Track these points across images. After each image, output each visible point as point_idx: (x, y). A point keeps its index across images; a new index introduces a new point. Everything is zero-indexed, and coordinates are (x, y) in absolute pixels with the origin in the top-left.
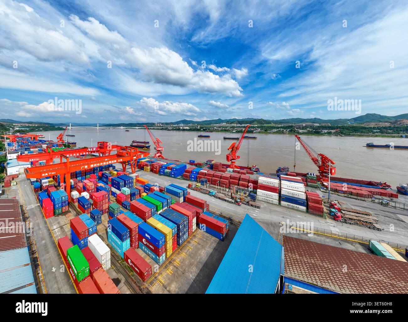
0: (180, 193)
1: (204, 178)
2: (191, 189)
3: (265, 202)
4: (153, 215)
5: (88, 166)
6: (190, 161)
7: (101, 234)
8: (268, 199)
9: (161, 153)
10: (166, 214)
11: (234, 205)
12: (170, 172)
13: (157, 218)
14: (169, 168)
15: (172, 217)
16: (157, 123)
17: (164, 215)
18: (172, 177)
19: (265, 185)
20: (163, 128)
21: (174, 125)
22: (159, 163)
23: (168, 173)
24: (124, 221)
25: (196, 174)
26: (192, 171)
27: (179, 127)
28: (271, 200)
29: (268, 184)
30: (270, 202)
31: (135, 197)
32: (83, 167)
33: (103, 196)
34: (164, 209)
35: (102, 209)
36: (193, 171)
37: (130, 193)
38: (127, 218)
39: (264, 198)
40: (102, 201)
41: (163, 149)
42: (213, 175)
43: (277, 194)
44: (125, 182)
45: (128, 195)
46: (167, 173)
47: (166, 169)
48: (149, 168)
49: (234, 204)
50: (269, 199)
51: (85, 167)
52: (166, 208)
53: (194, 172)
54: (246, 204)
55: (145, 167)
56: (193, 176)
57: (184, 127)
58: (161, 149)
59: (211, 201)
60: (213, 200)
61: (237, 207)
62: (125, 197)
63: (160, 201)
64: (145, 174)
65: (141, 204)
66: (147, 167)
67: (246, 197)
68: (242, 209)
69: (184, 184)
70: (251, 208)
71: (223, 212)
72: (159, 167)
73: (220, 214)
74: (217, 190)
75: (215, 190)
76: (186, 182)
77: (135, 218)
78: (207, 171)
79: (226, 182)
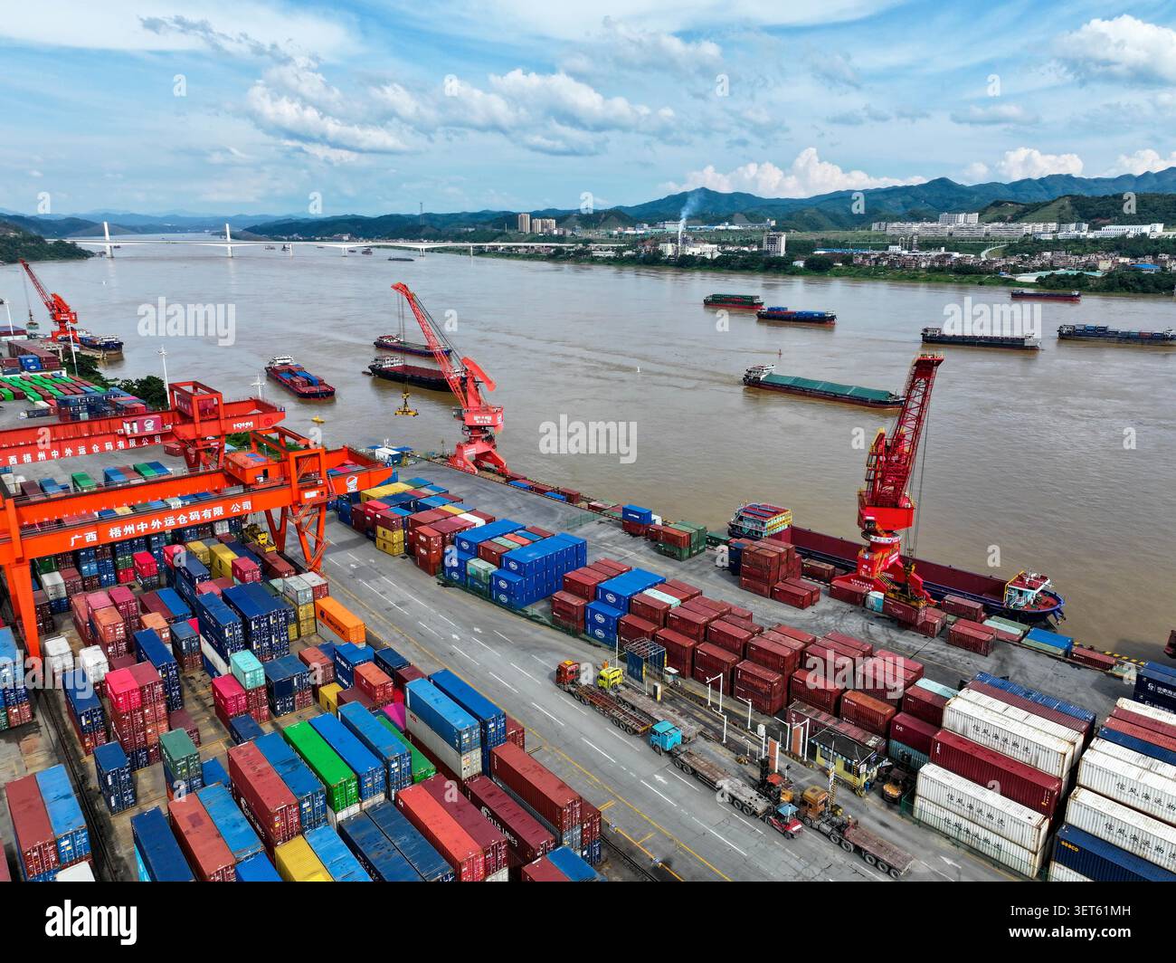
0: (460, 734)
1: (654, 637)
2: (569, 692)
3: (957, 842)
4: (313, 826)
5: (98, 535)
6: (626, 511)
7: (124, 856)
8: (975, 829)
9: (490, 439)
10: (363, 834)
11: (760, 829)
12: (491, 577)
13: (323, 847)
14: (487, 555)
15: (385, 851)
16: (534, 215)
17: (355, 837)
18: (497, 602)
19: (978, 747)
20: (559, 251)
21: (634, 227)
22: (448, 515)
23: (480, 581)
24: (188, 832)
25: (615, 606)
26: (596, 588)
27: (657, 240)
28: (994, 839)
29: (996, 746)
30: (986, 851)
31: (293, 701)
32: (77, 537)
33: (141, 689)
34: (367, 804)
35: (146, 742)
36: (606, 592)
37: (263, 683)
38: (206, 820)
39: (954, 819)
40: (141, 709)
41: (499, 418)
42: (706, 626)
43: (1037, 817)
44: (246, 626)
45: (256, 690)
46: (477, 577)
47: (477, 556)
48: (398, 536)
49: (763, 819)
50: (983, 834)
51: (84, 537)
52: (380, 798)
53: (610, 598)
54: (828, 836)
55: (380, 530)
56: (600, 619)
57: (685, 241)
58: (488, 419)
59: (645, 779)
60: (659, 778)
61: (774, 844)
62: (243, 700)
63: (353, 766)
64: (376, 569)
65: (267, 764)
66: (388, 532)
67: (853, 790)
68: (793, 863)
69: (544, 652)
70: (849, 862)
71: (682, 858)
72: (444, 539)
73: (658, 861)
74: (708, 720)
75: (698, 716)
76: (561, 644)
77: (234, 826)
78: (683, 601)
79: (766, 682)
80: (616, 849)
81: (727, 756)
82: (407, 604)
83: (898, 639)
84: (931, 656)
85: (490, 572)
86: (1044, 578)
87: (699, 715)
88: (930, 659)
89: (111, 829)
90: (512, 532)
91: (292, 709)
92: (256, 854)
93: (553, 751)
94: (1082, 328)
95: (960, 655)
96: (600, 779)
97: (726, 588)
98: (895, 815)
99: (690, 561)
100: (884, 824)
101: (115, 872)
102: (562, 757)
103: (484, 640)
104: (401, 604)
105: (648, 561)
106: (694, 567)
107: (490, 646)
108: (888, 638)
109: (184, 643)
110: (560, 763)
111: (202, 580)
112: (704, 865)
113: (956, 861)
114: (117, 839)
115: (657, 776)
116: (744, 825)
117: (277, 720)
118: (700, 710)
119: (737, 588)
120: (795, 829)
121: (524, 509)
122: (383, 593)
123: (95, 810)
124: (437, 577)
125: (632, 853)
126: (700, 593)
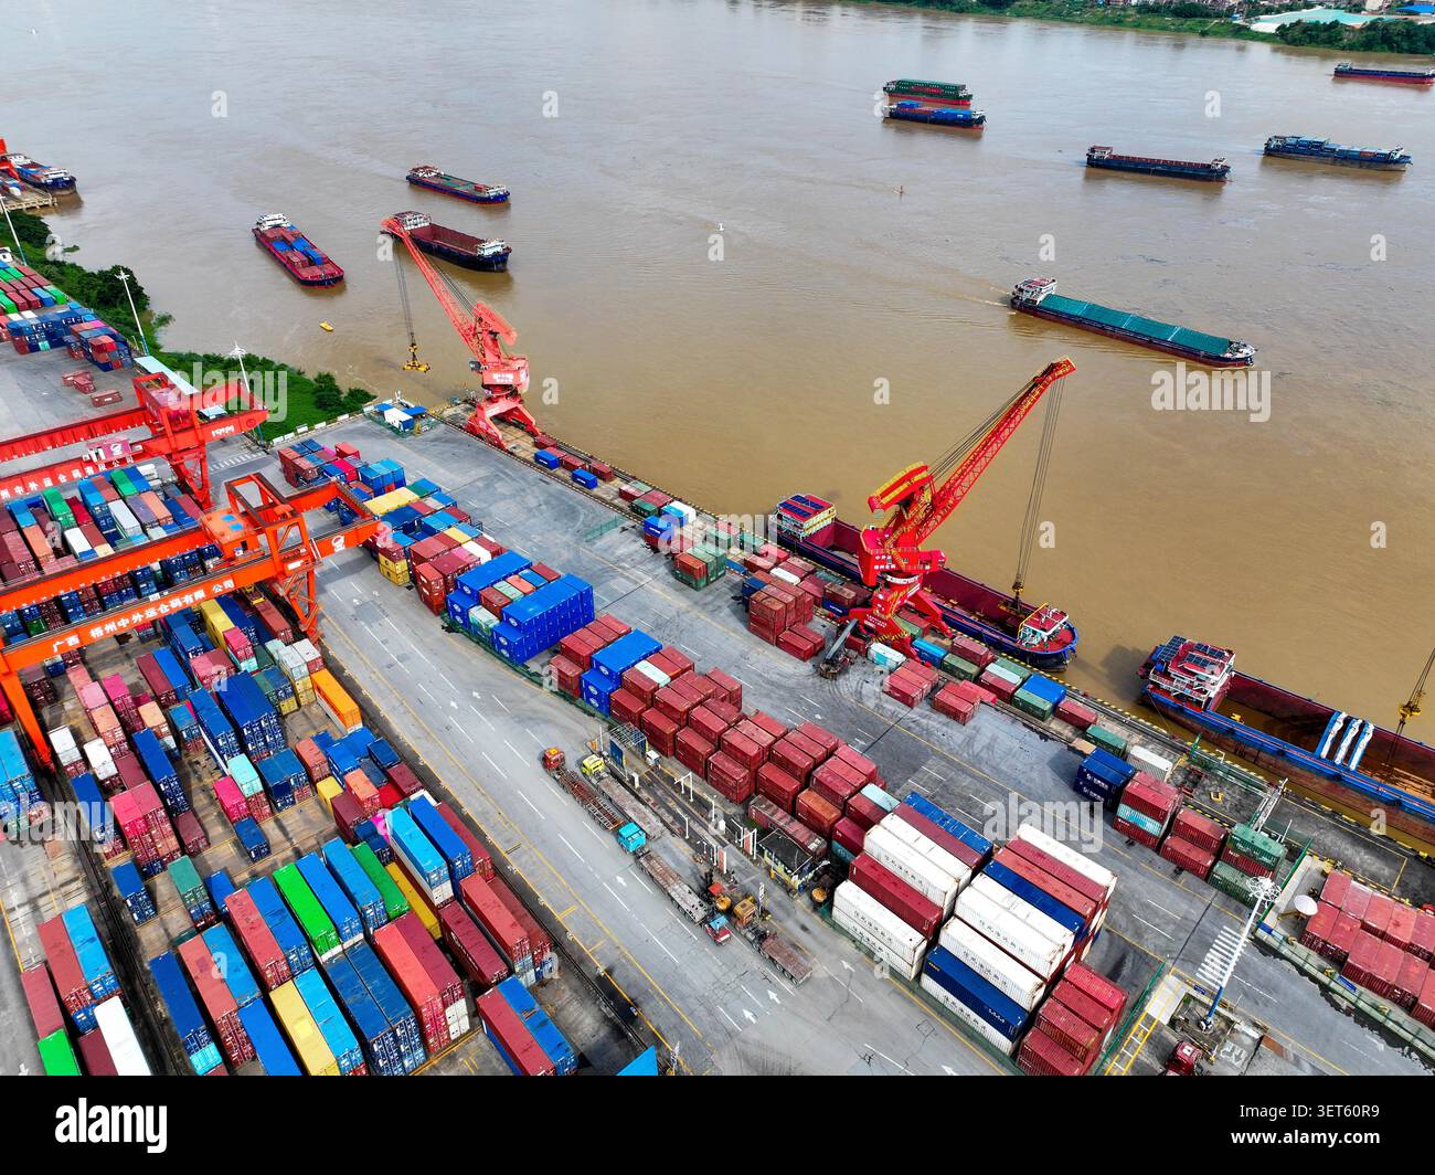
0: (428, 874)
1: (640, 719)
2: (554, 778)
3: (859, 946)
8: (872, 939)
9: (515, 394)
10: (342, 976)
11: (695, 936)
12: (492, 630)
14: (488, 604)
15: (359, 996)
17: (336, 979)
18: (500, 657)
19: (886, 873)
22: (452, 544)
23: (482, 632)
24: (196, 977)
25: (609, 678)
26: (590, 659)
28: (886, 950)
29: (900, 874)
33: (145, 818)
34: (346, 944)
37: (261, 789)
42: (687, 712)
43: (918, 938)
46: (479, 628)
47: (480, 602)
49: (698, 927)
50: (879, 944)
51: (66, 642)
52: (359, 937)
53: (604, 671)
54: (751, 942)
55: (382, 558)
56: (592, 690)
58: (509, 377)
59: (607, 881)
60: (620, 880)
61: (703, 951)
62: (244, 806)
63: (333, 917)
64: (379, 606)
65: (259, 915)
66: (389, 562)
67: (789, 890)
68: (715, 970)
69: (538, 724)
70: (762, 969)
71: (623, 965)
72: (445, 581)
73: (601, 971)
74: (679, 811)
75: (670, 805)
76: (556, 713)
77: (236, 971)
78: (673, 678)
79: (733, 779)
80: (569, 957)
81: (686, 853)
82: (409, 658)
83: (887, 701)
84: (912, 725)
85: (491, 626)
86: (1063, 614)
87: (672, 804)
88: (909, 729)
89: (137, 941)
90: (516, 573)
91: (293, 803)
92: (255, 999)
93: (530, 849)
94: (1294, 141)
95: (940, 723)
96: (568, 881)
97: (735, 631)
98: (816, 917)
99: (706, 590)
100: (804, 928)
101: (146, 985)
102: (537, 857)
103: (481, 709)
104: (402, 658)
105: (663, 590)
106: (710, 598)
107: (486, 715)
108: (877, 701)
109: (184, 733)
110: (534, 863)
111: (196, 653)
112: (640, 973)
113: (853, 964)
114: (144, 952)
115: (618, 878)
116: (684, 931)
117: (279, 815)
118: (673, 798)
119: (746, 631)
120: (722, 939)
121: (544, 507)
122: (385, 642)
123: (122, 921)
124: (443, 618)
125: (582, 961)
126: (691, 667)
